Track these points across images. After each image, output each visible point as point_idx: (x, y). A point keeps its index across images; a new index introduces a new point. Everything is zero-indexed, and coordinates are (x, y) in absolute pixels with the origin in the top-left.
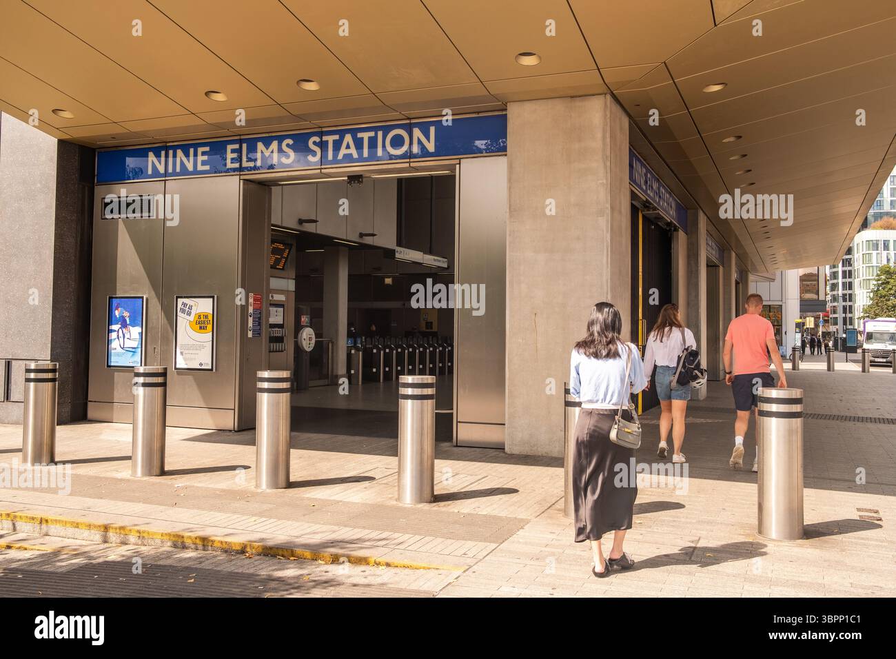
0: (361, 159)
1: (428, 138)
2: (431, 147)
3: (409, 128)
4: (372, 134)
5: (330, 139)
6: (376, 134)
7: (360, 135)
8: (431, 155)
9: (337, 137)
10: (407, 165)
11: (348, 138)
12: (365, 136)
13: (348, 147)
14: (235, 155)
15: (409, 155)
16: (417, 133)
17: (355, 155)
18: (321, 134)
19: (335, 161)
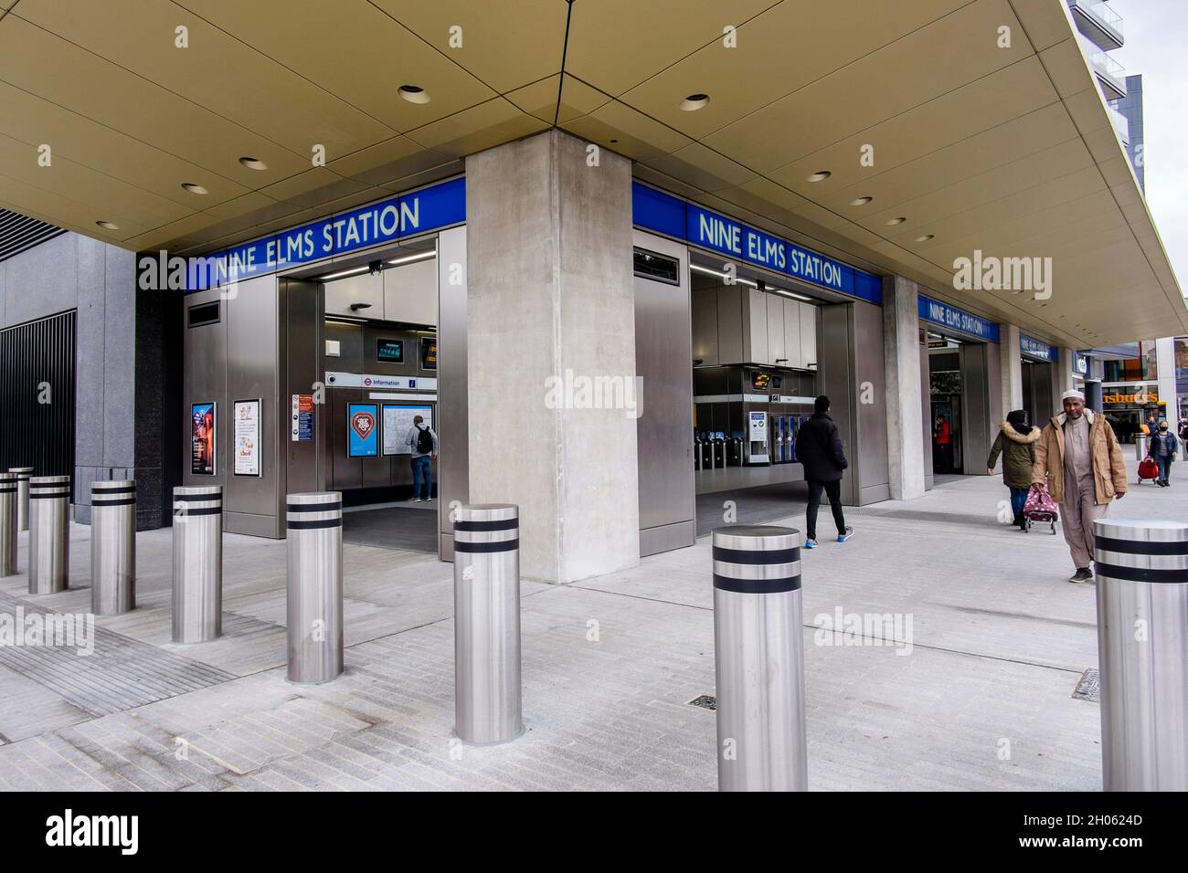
0: (363, 244)
1: (413, 214)
2: (415, 222)
3: (398, 205)
4: (369, 215)
5: (339, 225)
6: (373, 214)
7: (361, 217)
8: (417, 230)
9: (343, 222)
10: (396, 245)
11: (352, 222)
12: (364, 217)
13: (352, 232)
14: (272, 253)
15: (398, 233)
16: (404, 207)
17: (358, 241)
18: (332, 221)
19: (344, 249)
